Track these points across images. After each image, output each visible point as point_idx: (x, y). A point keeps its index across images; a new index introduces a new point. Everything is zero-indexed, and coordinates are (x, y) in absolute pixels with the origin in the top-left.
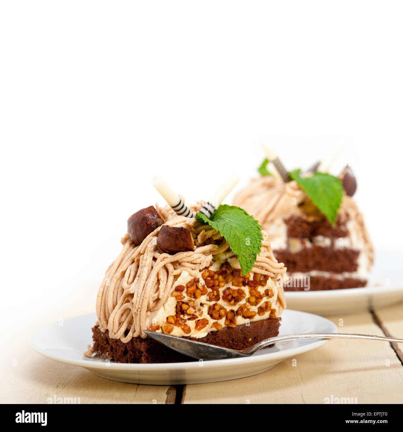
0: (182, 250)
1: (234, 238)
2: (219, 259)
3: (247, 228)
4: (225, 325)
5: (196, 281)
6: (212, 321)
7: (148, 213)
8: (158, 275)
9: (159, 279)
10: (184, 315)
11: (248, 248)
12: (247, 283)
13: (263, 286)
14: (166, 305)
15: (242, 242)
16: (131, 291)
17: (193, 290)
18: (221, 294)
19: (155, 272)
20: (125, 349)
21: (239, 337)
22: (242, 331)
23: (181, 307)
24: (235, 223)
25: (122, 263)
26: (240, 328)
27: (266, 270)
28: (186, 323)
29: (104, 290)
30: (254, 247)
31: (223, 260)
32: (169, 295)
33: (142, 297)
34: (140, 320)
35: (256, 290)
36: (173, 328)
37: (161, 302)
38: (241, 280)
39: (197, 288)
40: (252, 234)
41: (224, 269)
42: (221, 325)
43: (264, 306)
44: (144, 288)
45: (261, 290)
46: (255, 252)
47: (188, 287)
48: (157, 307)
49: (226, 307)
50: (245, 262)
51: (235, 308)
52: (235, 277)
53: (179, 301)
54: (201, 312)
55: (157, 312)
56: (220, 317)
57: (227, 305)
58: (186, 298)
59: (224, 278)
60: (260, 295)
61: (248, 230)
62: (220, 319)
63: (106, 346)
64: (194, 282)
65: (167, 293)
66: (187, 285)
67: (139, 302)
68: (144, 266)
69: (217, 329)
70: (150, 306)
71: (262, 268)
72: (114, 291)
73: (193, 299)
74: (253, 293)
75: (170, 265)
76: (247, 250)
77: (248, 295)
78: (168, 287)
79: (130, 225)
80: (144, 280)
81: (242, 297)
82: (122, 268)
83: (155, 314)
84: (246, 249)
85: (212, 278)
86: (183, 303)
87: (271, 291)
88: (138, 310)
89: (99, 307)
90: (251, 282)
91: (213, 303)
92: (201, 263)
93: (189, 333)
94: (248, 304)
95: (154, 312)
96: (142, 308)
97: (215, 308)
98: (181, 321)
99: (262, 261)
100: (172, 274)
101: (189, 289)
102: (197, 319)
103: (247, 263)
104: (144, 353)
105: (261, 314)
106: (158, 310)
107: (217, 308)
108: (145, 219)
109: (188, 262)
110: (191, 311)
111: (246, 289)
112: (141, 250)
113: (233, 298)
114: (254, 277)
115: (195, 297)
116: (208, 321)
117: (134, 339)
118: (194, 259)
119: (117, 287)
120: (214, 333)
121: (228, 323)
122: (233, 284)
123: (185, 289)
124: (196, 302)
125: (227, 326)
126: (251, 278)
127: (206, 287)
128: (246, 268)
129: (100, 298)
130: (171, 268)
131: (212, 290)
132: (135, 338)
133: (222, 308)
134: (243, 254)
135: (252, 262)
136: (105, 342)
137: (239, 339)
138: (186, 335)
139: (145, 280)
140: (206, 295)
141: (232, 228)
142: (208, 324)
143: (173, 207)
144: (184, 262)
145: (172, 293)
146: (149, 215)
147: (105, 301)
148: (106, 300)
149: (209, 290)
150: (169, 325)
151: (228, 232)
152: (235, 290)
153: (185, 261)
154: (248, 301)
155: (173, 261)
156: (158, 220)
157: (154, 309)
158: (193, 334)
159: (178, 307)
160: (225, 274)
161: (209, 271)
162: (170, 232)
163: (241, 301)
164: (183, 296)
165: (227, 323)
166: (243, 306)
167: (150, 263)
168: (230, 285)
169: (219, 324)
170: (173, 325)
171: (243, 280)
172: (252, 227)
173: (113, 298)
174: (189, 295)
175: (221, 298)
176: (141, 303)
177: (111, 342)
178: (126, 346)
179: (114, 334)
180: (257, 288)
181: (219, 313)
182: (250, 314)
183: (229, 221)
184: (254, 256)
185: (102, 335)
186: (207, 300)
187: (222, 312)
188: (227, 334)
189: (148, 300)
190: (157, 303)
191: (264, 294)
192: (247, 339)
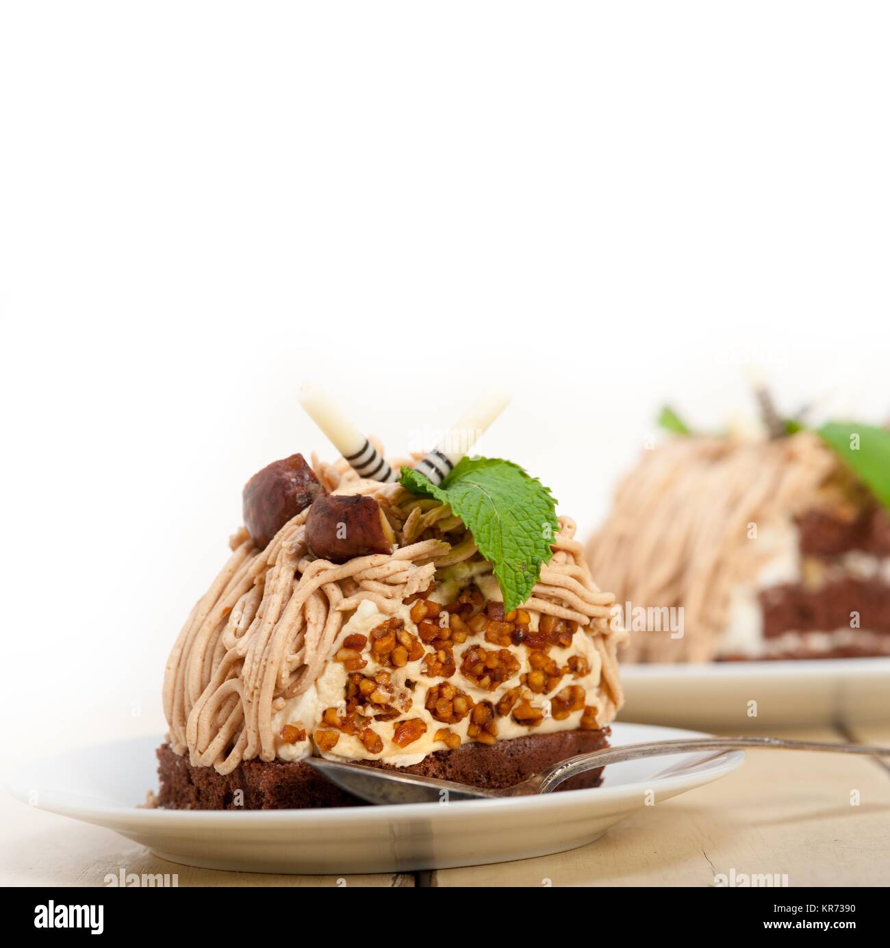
0: (361, 552)
1: (488, 523)
2: (454, 577)
3: (523, 504)
4: (469, 738)
5: (395, 626)
6: (434, 726)
7: (288, 470)
8: (303, 610)
9: (307, 619)
10: (365, 707)
11: (521, 549)
12: (522, 636)
13: (563, 646)
14: (322, 681)
15: (507, 534)
16: (240, 650)
17: (388, 647)
18: (458, 661)
19: (297, 602)
20: (225, 790)
21: (505, 770)
22: (512, 755)
23: (358, 686)
24: (493, 491)
25: (226, 591)
26: (507, 747)
27: (570, 607)
28: (369, 726)
29: (182, 654)
30: (536, 547)
31: (462, 579)
32: (330, 658)
33: (263, 662)
34: (257, 717)
35: (545, 656)
36: (339, 736)
37: (308, 674)
38: (508, 628)
39: (398, 642)
40: (532, 517)
41: (464, 600)
42: (459, 737)
43: (566, 695)
44: (270, 641)
45: (559, 656)
46: (537, 557)
47: (374, 640)
48: (299, 687)
49: (469, 693)
50: (514, 581)
51: (494, 697)
52: (492, 620)
53: (353, 672)
54: (406, 700)
55: (299, 698)
56: (456, 716)
57: (473, 689)
58: (371, 667)
59: (465, 622)
60: (556, 669)
61: (523, 508)
62: (454, 720)
63: (185, 790)
64: (390, 627)
65: (323, 651)
66: (371, 633)
67: (257, 675)
68: (273, 592)
69: (448, 745)
70: (281, 683)
71: (560, 601)
72: (205, 655)
73: (388, 670)
74: (538, 662)
75: (333, 586)
76: (520, 554)
77: (524, 667)
78: (326, 639)
79: (248, 500)
80: (270, 623)
81: (510, 670)
82: (224, 600)
83: (296, 704)
84: (517, 550)
85: (436, 620)
86: (364, 677)
87: (585, 660)
88: (253, 693)
89: (170, 695)
90: (534, 635)
91: (437, 681)
92: (406, 583)
93: (378, 752)
94: (525, 688)
95: (292, 700)
96: (261, 688)
97: (442, 692)
98: (358, 722)
99: (557, 584)
100: (338, 609)
101: (377, 643)
102: (398, 720)
103: (517, 583)
104: (268, 796)
105: (560, 715)
106: (301, 693)
107: (448, 693)
108: (281, 485)
109: (375, 580)
110: (382, 695)
111: (520, 653)
112: (268, 557)
113: (486, 670)
114: (539, 625)
115: (394, 666)
116: (424, 724)
117: (246, 764)
118: (391, 570)
119: (211, 644)
120: (443, 755)
121: (476, 730)
122: (487, 639)
123: (369, 645)
124: (393, 677)
125: (474, 740)
126: (534, 626)
127: (420, 641)
128: (514, 593)
129: (172, 673)
130: (335, 593)
131: (436, 649)
132: (247, 761)
133: (459, 694)
134: (509, 561)
135: (530, 581)
136: (184, 781)
137: (504, 773)
138: (371, 757)
139: (272, 622)
140: (421, 660)
141: (485, 501)
142: (425, 731)
143: (349, 458)
144: (367, 579)
145: (337, 653)
146: (291, 476)
147: (183, 679)
148: (186, 677)
149: (428, 649)
150: (328, 729)
151: (474, 509)
152: (494, 652)
153: (369, 578)
154: (527, 680)
155: (339, 577)
156: (312, 486)
157: (292, 692)
158: (389, 755)
159: (352, 686)
160: (469, 613)
161: (427, 604)
162: (331, 508)
163: (507, 679)
164: (364, 661)
165: (473, 733)
166: (513, 693)
167: (287, 584)
168: (479, 640)
169: (453, 734)
170: (338, 731)
171: (512, 630)
172: (533, 502)
173: (202, 672)
174: (378, 658)
175: (458, 671)
176: (260, 676)
177: (196, 778)
178: (227, 783)
179: (199, 754)
180: (549, 652)
181: (453, 707)
182: (531, 714)
183: (479, 486)
184: (535, 567)
185: (178, 764)
186: (422, 673)
187: (461, 704)
188: (474, 760)
189: (277, 669)
190: (299, 678)
191: (565, 667)
192: (524, 774)
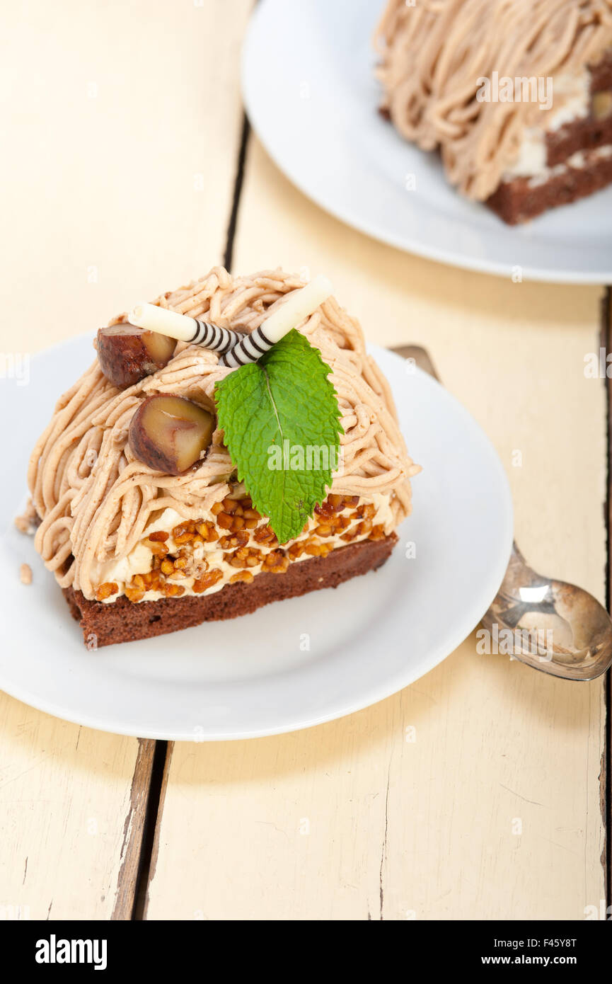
4: (262, 572)
5: (195, 523)
6: (231, 571)
8: (121, 501)
9: (123, 509)
11: (302, 487)
13: (349, 506)
14: (132, 557)
16: (73, 509)
18: (252, 535)
22: (302, 572)
25: (78, 418)
32: (138, 543)
35: (334, 517)
36: (144, 591)
39: (197, 534)
42: (253, 574)
43: (354, 530)
44: (91, 523)
45: (346, 512)
46: (313, 497)
47: (175, 534)
49: (262, 549)
51: (285, 547)
53: (158, 553)
55: (114, 563)
56: (249, 566)
57: (266, 546)
60: (343, 521)
64: (189, 525)
65: (133, 539)
66: (173, 530)
68: (102, 467)
75: (146, 487)
76: (299, 492)
77: (314, 526)
78: (136, 530)
82: (75, 428)
83: (111, 568)
84: (297, 489)
87: (371, 507)
91: (232, 550)
93: (182, 594)
94: (314, 537)
97: (238, 553)
100: (149, 508)
103: (292, 519)
105: (348, 539)
106: (116, 561)
107: (243, 553)
114: (327, 500)
116: (219, 571)
121: (266, 569)
123: (171, 538)
125: (265, 572)
127: (216, 526)
128: (289, 528)
130: (148, 493)
133: (252, 554)
134: (288, 500)
135: (304, 518)
137: (295, 582)
139: (97, 501)
140: (216, 541)
142: (222, 577)
145: (143, 542)
146: (129, 354)
149: (224, 533)
150: (135, 588)
154: (316, 532)
158: (191, 593)
159: (156, 560)
163: (297, 537)
164: (167, 546)
167: (114, 463)
169: (248, 573)
174: (179, 544)
175: (251, 540)
180: (337, 513)
181: (246, 563)
187: (253, 560)
189: (93, 551)
191: (351, 516)
192: (313, 579)
